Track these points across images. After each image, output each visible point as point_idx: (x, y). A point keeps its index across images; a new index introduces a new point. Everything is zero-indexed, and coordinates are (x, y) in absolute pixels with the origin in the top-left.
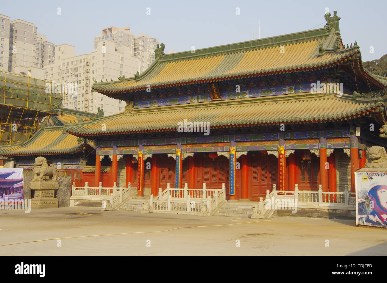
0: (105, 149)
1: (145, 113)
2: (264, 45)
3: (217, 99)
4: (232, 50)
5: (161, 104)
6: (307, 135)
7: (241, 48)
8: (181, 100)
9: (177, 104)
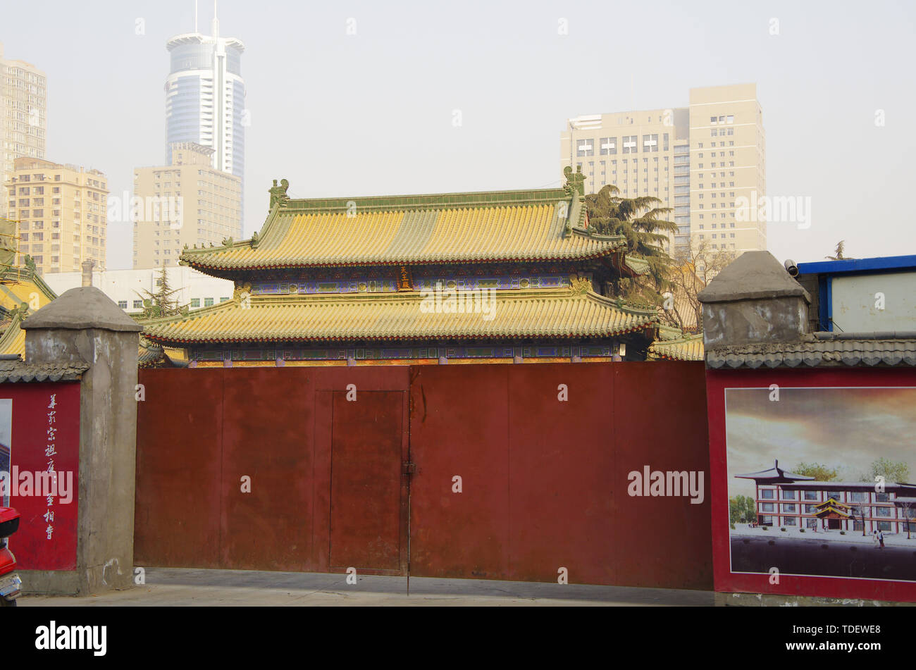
0: (207, 363)
1: (276, 305)
2: (469, 203)
3: (406, 290)
4: (416, 205)
5: (305, 291)
6: (555, 351)
7: (432, 204)
8: (341, 286)
9: (334, 292)
